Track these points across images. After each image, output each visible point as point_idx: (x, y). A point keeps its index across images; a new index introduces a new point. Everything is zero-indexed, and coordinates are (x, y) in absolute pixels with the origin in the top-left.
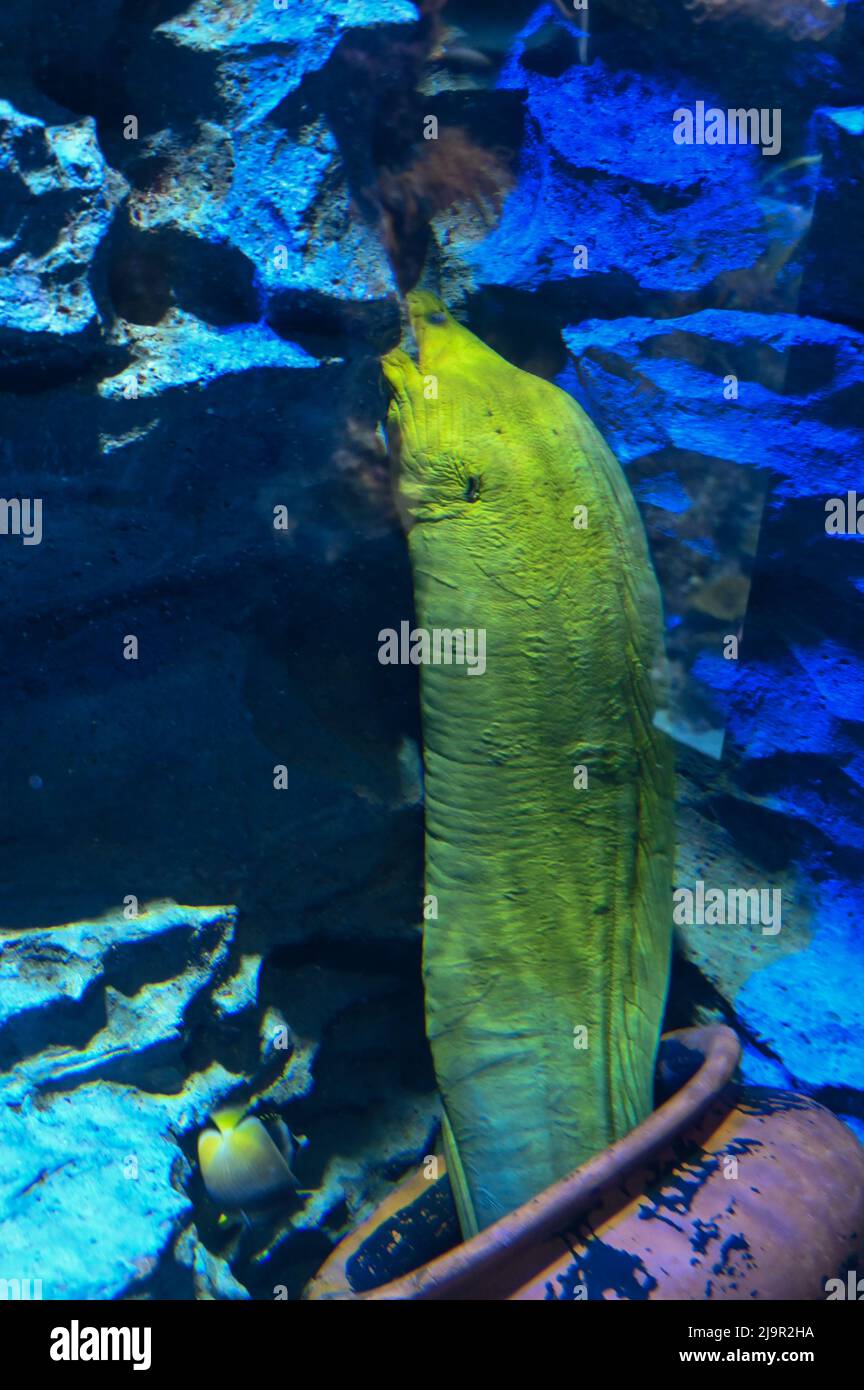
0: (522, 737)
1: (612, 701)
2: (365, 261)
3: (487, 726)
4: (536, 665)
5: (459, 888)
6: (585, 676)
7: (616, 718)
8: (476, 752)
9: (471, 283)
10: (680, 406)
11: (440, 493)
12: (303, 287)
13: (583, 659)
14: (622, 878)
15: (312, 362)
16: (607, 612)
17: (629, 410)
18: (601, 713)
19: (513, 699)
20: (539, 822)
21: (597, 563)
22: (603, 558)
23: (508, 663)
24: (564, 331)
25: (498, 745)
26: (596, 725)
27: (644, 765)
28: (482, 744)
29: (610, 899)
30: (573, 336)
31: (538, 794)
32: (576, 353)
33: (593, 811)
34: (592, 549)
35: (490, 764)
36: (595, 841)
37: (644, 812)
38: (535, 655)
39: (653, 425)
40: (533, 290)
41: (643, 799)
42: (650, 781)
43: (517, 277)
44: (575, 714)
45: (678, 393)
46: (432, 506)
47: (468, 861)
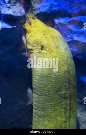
0: (51, 91)
1: (67, 84)
2: (20, 9)
3: (45, 89)
4: (54, 78)
5: (39, 118)
6: (62, 80)
7: (67, 87)
8: (43, 94)
9: (38, 12)
10: (75, 33)
11: (36, 48)
12: (9, 14)
13: (62, 77)
14: (68, 116)
15: (11, 27)
16: (66, 69)
17: (66, 34)
18: (65, 87)
19: (50, 84)
20: (54, 106)
21: (64, 60)
22: (65, 59)
23: (49, 78)
24: (55, 20)
25: (47, 92)
26: (64, 89)
27: (72, 96)
28: (44, 92)
29: (66, 120)
30: (56, 21)
31: (53, 101)
32: (57, 24)
33: (63, 104)
34: (63, 58)
35: (45, 96)
36: (63, 109)
37: (72, 104)
38: (53, 76)
39: (71, 36)
40: (49, 13)
41: (71, 102)
42: (73, 99)
43: (46, 10)
44: (60, 87)
45: (75, 31)
46: (35, 50)
47: (41, 114)
